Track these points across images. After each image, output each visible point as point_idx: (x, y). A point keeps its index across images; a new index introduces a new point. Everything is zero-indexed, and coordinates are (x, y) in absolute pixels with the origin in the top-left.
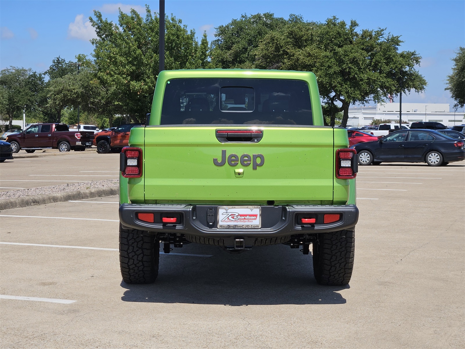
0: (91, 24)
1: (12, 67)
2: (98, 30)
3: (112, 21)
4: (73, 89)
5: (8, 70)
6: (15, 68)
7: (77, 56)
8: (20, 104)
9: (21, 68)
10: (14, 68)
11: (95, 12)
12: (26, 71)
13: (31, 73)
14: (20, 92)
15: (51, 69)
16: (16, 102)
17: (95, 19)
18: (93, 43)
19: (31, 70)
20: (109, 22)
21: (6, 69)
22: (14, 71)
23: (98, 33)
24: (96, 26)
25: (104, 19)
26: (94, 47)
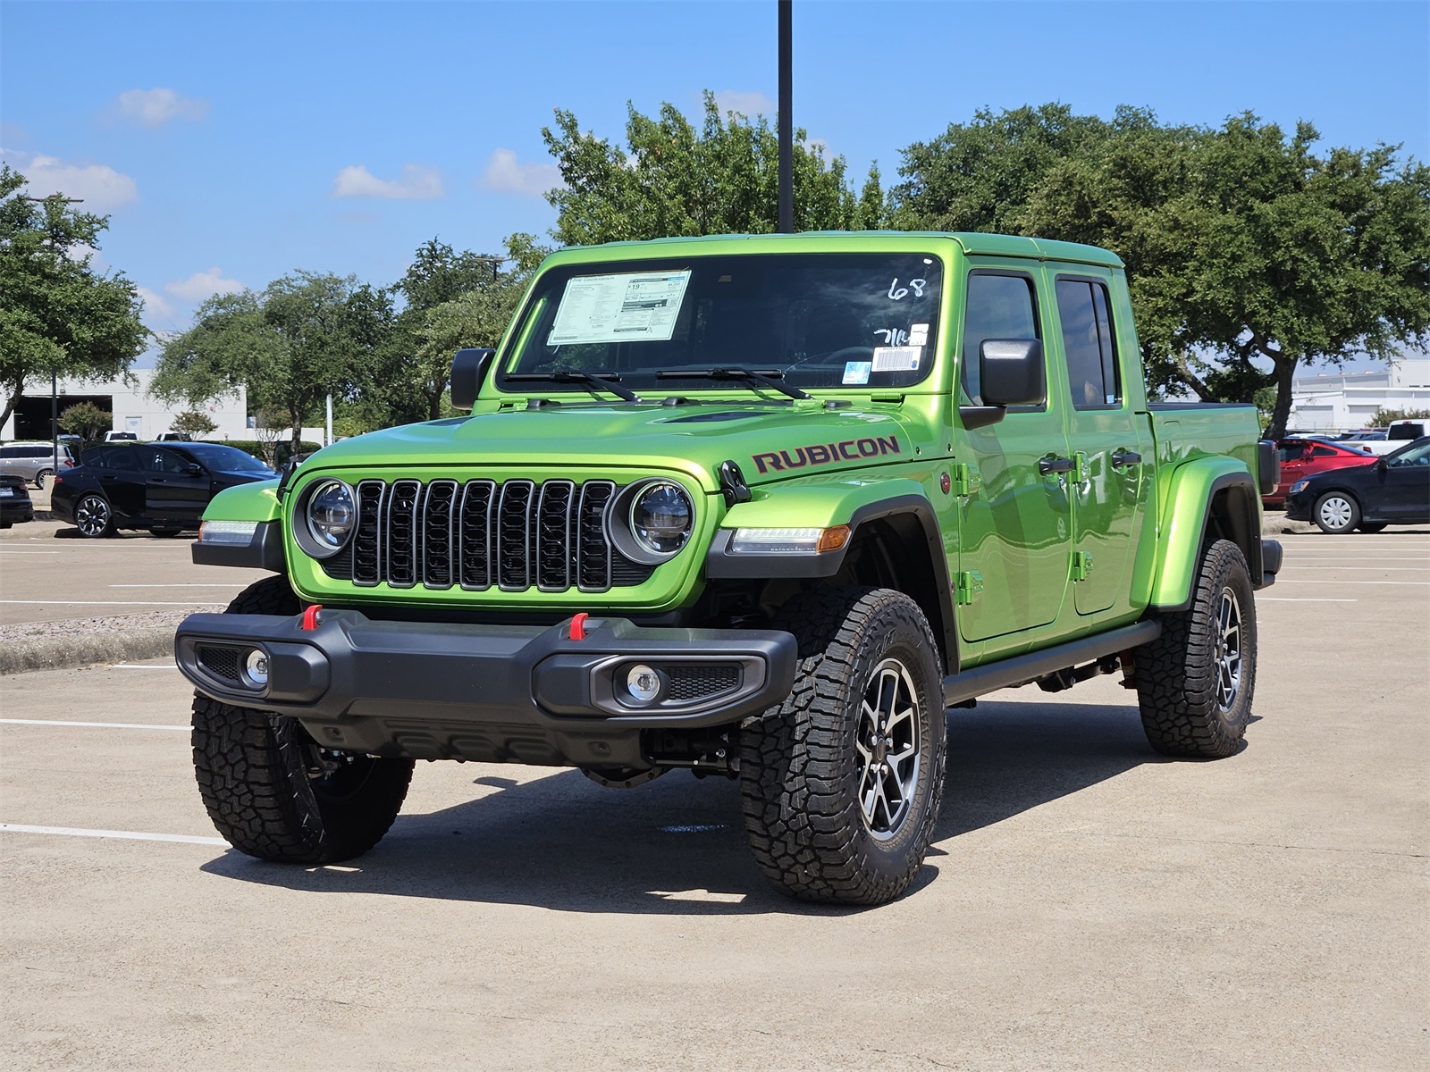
0: (549, 147)
1: (300, 271)
2: (566, 165)
3: (607, 140)
4: (491, 333)
5: (288, 281)
6: (309, 274)
7: (508, 240)
8: (325, 380)
9: (327, 275)
10: (306, 276)
11: (559, 115)
12: (341, 281)
13: (357, 290)
14: (323, 344)
15: (410, 275)
16: (313, 373)
17: (559, 133)
18: (553, 200)
19: (356, 281)
20: (597, 140)
21: (284, 279)
22: (305, 284)
23: (566, 171)
24: (562, 154)
25: (583, 136)
26: (555, 213)
